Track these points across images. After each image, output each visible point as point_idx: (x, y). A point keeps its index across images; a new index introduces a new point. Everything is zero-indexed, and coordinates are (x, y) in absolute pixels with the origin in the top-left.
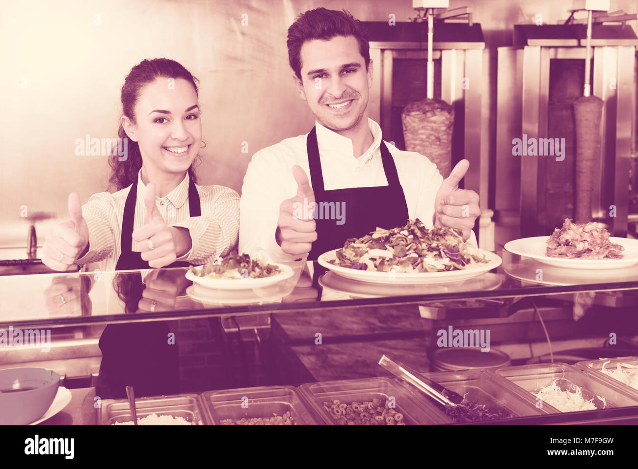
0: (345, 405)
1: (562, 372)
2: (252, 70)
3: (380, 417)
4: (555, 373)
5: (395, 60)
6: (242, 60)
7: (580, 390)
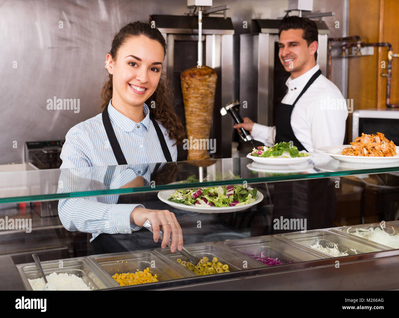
0: (185, 262)
1: (322, 235)
2: (77, 48)
3: (210, 268)
4: (318, 236)
5: (176, 42)
6: (70, 41)
7: (336, 246)
